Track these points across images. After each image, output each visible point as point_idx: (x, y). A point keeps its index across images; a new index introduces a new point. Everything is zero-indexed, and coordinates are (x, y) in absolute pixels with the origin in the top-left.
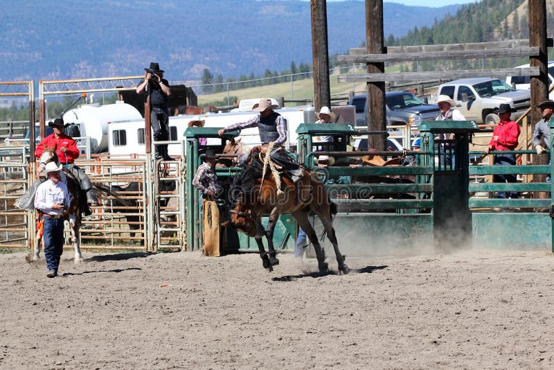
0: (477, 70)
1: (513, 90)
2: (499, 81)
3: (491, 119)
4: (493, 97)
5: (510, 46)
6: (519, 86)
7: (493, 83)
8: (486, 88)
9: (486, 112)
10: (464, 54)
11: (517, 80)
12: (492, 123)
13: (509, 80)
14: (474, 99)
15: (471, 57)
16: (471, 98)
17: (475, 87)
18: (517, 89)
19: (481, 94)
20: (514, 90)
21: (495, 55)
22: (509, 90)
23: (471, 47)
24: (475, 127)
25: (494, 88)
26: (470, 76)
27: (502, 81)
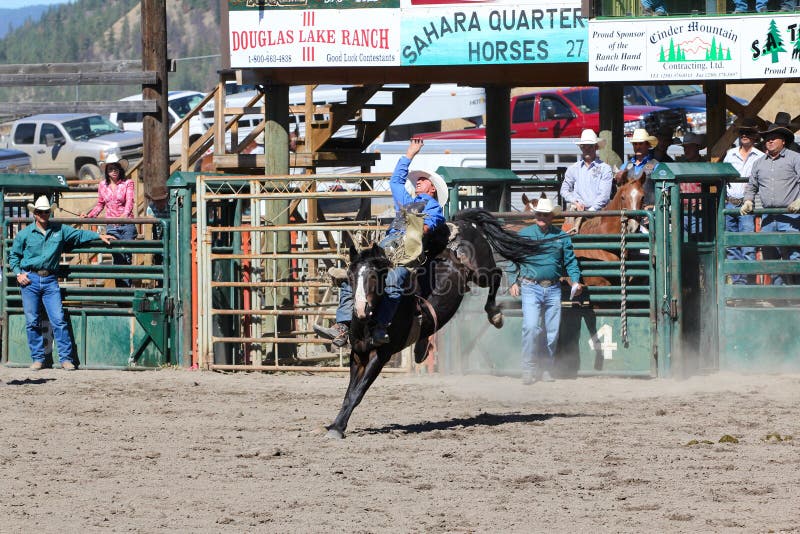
0: (67, 103)
1: (119, 132)
2: (99, 118)
3: (87, 172)
4: (91, 140)
5: (114, 69)
6: (128, 126)
7: (91, 121)
8: (80, 128)
9: (81, 162)
10: (49, 79)
11: (125, 117)
12: (89, 178)
13: (113, 117)
14: (64, 144)
15: (61, 83)
16: (59, 142)
17: (65, 125)
18: (125, 129)
19: (74, 135)
20: (121, 131)
21: (95, 81)
22: (113, 131)
23: (59, 69)
24: (63, 184)
25: (93, 128)
26: (57, 111)
27: (103, 118)
